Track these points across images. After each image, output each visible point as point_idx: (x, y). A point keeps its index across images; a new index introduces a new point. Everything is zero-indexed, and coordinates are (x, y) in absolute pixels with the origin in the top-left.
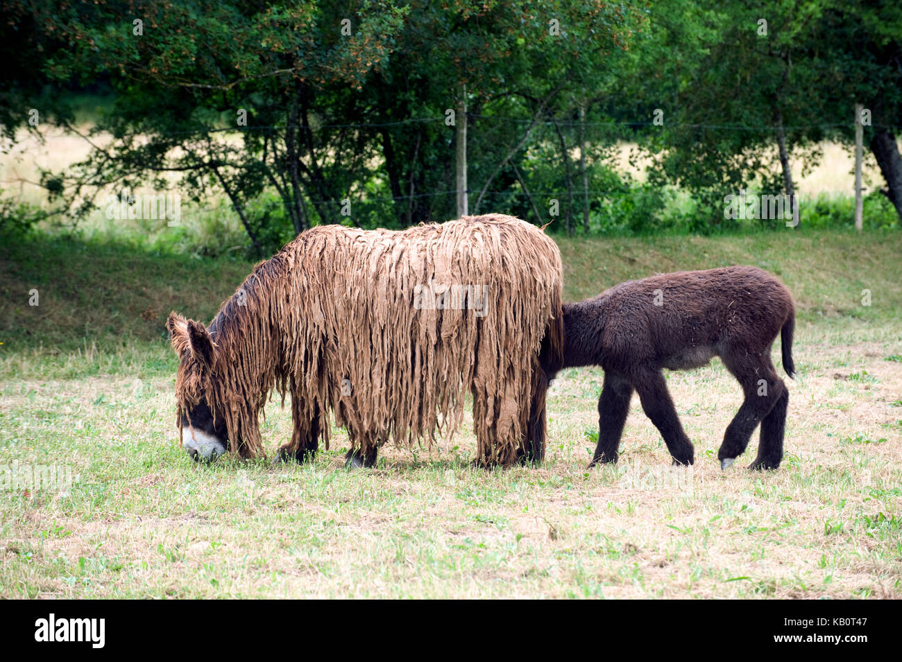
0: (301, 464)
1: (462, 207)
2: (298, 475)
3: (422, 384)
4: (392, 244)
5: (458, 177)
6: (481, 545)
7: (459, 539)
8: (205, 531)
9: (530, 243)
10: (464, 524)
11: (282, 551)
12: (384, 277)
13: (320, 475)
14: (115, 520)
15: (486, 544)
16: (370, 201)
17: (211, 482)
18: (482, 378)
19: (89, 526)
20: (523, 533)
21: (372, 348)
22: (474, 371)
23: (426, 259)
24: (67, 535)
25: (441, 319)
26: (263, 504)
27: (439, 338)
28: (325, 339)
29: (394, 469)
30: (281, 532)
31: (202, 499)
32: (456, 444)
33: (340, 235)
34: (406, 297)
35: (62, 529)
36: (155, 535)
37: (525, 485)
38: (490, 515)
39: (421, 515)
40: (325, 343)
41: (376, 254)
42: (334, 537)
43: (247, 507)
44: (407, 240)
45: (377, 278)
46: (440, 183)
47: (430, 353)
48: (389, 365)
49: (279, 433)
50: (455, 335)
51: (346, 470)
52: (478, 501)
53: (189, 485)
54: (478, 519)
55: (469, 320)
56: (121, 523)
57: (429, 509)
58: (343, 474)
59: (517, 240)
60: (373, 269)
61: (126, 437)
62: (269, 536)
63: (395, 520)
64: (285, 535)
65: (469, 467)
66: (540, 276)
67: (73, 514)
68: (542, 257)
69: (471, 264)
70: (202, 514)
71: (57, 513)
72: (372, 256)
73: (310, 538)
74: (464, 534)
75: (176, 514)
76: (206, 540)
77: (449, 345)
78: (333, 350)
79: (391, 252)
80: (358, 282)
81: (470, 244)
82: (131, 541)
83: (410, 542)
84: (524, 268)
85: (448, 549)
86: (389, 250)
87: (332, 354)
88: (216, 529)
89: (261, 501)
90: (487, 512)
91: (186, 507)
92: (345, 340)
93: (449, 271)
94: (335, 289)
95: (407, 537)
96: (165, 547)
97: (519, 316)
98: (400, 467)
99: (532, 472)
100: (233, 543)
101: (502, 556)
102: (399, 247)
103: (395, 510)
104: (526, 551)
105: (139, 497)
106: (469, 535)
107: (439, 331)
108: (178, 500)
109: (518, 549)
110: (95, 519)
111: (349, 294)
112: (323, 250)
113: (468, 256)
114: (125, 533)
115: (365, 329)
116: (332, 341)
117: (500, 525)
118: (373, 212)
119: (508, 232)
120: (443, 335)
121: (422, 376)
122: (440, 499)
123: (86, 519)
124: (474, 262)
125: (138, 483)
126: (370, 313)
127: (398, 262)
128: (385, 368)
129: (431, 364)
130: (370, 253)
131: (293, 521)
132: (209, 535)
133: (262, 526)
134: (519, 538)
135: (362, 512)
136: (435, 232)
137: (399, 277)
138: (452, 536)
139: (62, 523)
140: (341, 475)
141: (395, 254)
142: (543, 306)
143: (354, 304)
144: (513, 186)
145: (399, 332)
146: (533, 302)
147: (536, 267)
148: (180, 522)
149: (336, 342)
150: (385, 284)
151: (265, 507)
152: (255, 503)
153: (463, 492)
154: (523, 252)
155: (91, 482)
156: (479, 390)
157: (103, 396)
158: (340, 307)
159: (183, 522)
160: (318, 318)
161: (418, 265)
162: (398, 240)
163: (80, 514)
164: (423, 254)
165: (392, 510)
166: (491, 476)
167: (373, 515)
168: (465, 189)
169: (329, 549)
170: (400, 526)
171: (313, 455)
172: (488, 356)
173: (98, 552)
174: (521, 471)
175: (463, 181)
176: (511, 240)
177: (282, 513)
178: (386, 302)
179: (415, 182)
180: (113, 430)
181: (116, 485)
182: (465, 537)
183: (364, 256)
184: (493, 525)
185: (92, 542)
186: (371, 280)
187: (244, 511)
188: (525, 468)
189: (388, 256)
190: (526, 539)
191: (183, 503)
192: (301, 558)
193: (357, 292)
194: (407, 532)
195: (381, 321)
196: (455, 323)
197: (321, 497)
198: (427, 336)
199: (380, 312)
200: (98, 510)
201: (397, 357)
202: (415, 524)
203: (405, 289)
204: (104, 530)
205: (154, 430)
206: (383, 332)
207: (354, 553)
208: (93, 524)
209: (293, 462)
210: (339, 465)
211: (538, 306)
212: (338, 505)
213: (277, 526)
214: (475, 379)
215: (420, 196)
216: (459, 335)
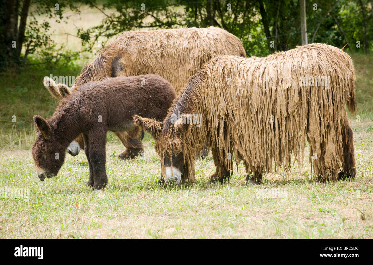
0: (222, 184)
1: (305, 40)
2: (221, 191)
3: (280, 139)
4: (260, 65)
5: (302, 24)
6: (323, 225)
7: (310, 222)
8: (172, 222)
9: (334, 56)
10: (313, 213)
11: (214, 231)
12: (256, 82)
13: (233, 190)
14: (124, 218)
15: (325, 224)
16: (254, 40)
17: (174, 196)
18: (312, 133)
19: (111, 222)
20: (346, 217)
21: (252, 121)
22: (307, 129)
23: (277, 71)
24: (99, 227)
25: (288, 103)
26: (203, 206)
27: (288, 113)
28: (227, 116)
29: (273, 185)
30: (213, 221)
31: (170, 205)
32: (306, 170)
33: (233, 60)
34: (268, 93)
35: (96, 224)
36: (146, 226)
37: (346, 191)
38: (327, 208)
39: (289, 210)
40: (227, 118)
41: (251, 71)
42: (242, 223)
43: (194, 209)
44: (267, 62)
45: (252, 83)
46: (292, 28)
47: (283, 122)
48: (262, 130)
49: (209, 168)
50: (296, 111)
51: (246, 187)
52: (320, 200)
53: (163, 198)
54: (321, 211)
55: (303, 101)
56: (127, 220)
57: (293, 206)
58: (245, 189)
59: (327, 55)
60: (250, 78)
61: (128, 173)
62: (207, 223)
63: (274, 213)
64: (215, 223)
65: (314, 182)
66: (341, 74)
67: (102, 216)
68: (341, 63)
69: (302, 71)
70: (170, 213)
71: (93, 216)
72: (249, 71)
73: (229, 224)
74: (313, 219)
75: (157, 214)
76: (173, 227)
77: (293, 116)
78: (232, 121)
79: (259, 69)
80: (243, 86)
81: (300, 60)
82: (133, 229)
83: (284, 224)
84: (331, 70)
85: (304, 228)
86: (258, 68)
87: (231, 123)
88: (178, 221)
89: (202, 205)
90: (325, 207)
91: (161, 210)
92: (238, 116)
93: (290, 76)
94: (231, 90)
95: (282, 222)
96: (152, 232)
97: (330, 97)
98: (276, 183)
99: (349, 184)
100: (187, 228)
101: (335, 230)
102: (263, 66)
103: (274, 208)
104: (348, 227)
105: (136, 205)
106: (316, 219)
107: (287, 109)
108: (157, 206)
109: (343, 226)
110: (114, 218)
111: (238, 93)
112: (224, 68)
113: (300, 67)
114: (130, 225)
115: (248, 111)
116: (231, 116)
117: (333, 213)
118: (255, 46)
119: (321, 52)
120: (289, 111)
121: (280, 135)
122: (299, 200)
123: (109, 218)
124: (303, 69)
125: (135, 198)
126: (250, 102)
127: (263, 74)
128: (260, 132)
129: (284, 128)
130: (248, 70)
131: (219, 215)
132: (174, 224)
133: (203, 218)
134: (344, 220)
135: (256, 209)
136: (282, 56)
137: (264, 82)
138: (307, 220)
139: (96, 221)
140: (244, 189)
141: (261, 70)
142: (344, 90)
143: (241, 98)
144: (333, 27)
145: (265, 112)
146: (338, 89)
147: (338, 69)
148: (159, 218)
149: (234, 117)
150: (257, 86)
151: (204, 208)
152: (199, 206)
153: (311, 196)
154: (330, 61)
155: (111, 198)
156: (311, 139)
157: (115, 152)
158: (234, 99)
159: (160, 218)
160: (223, 104)
161: (273, 75)
162: (263, 62)
163: (106, 216)
164: (276, 68)
165: (272, 207)
166: (327, 187)
167: (262, 210)
168: (306, 30)
169: (240, 229)
170: (277, 215)
171: (229, 180)
172: (314, 120)
173: (116, 235)
174: (343, 184)
175: (305, 26)
176: (323, 56)
177: (213, 211)
178: (258, 96)
179: (278, 28)
180: (121, 170)
181: (124, 200)
182: (313, 221)
183: (245, 71)
184: (329, 213)
185: (113, 230)
186: (249, 84)
187: (193, 211)
188: (345, 182)
189: (258, 71)
190: (348, 221)
191: (160, 208)
192: (224, 235)
193: (242, 91)
194: (282, 219)
195: (256, 107)
196: (295, 104)
197: (234, 202)
198: (281, 113)
199: (255, 103)
200: (115, 213)
201: (265, 126)
202: (285, 214)
203: (267, 88)
204: (119, 224)
205: (143, 169)
206: (257, 112)
207: (253, 232)
208: (113, 220)
209: (218, 183)
210: (243, 184)
211: (341, 90)
212: (243, 205)
213: (211, 218)
214: (308, 133)
215: (281, 35)
216: (298, 110)
